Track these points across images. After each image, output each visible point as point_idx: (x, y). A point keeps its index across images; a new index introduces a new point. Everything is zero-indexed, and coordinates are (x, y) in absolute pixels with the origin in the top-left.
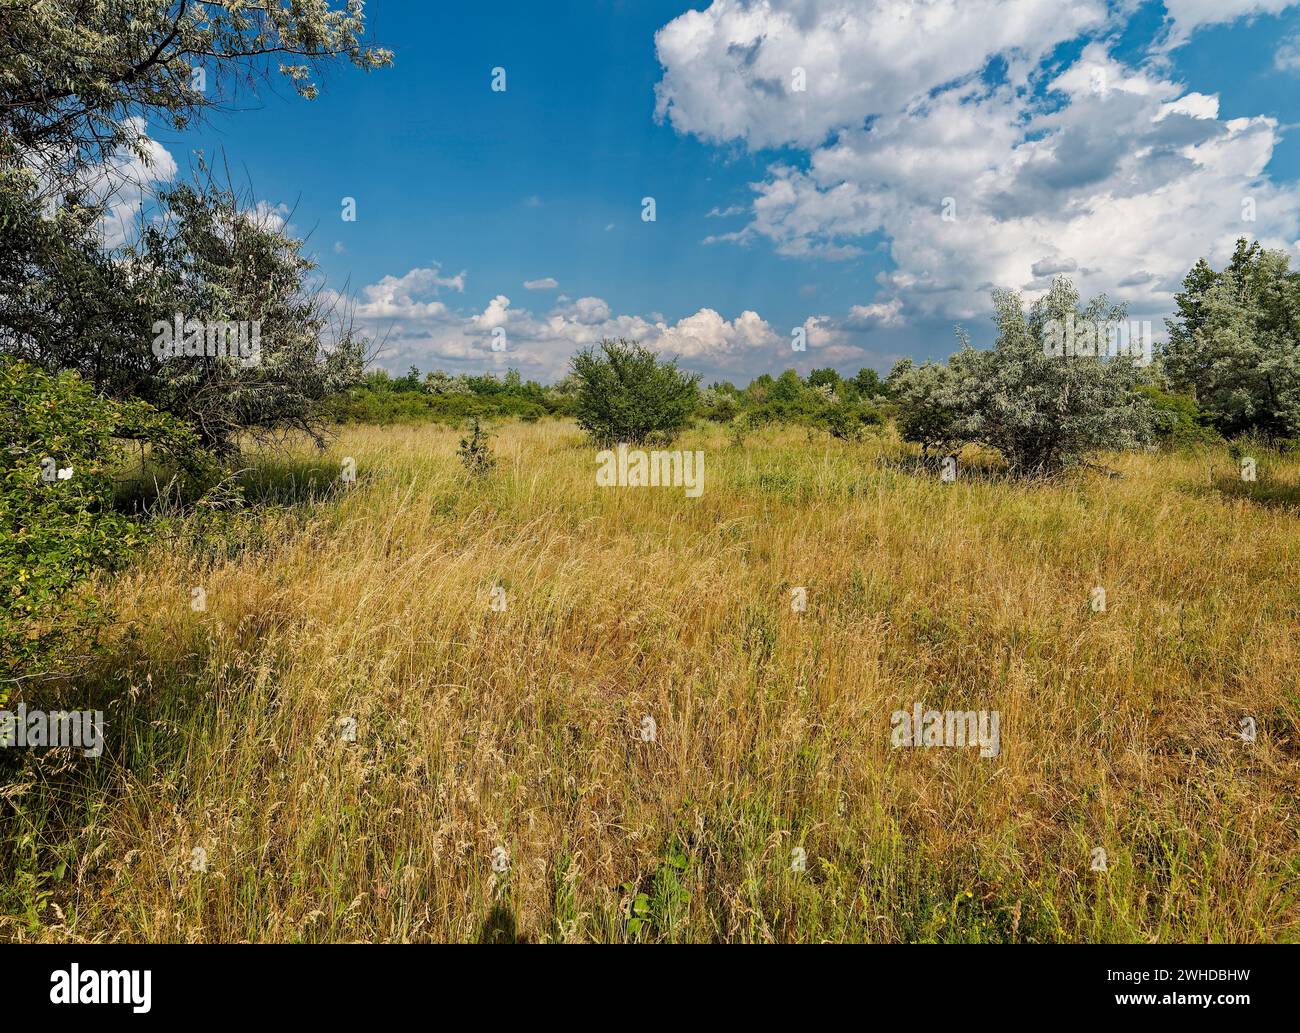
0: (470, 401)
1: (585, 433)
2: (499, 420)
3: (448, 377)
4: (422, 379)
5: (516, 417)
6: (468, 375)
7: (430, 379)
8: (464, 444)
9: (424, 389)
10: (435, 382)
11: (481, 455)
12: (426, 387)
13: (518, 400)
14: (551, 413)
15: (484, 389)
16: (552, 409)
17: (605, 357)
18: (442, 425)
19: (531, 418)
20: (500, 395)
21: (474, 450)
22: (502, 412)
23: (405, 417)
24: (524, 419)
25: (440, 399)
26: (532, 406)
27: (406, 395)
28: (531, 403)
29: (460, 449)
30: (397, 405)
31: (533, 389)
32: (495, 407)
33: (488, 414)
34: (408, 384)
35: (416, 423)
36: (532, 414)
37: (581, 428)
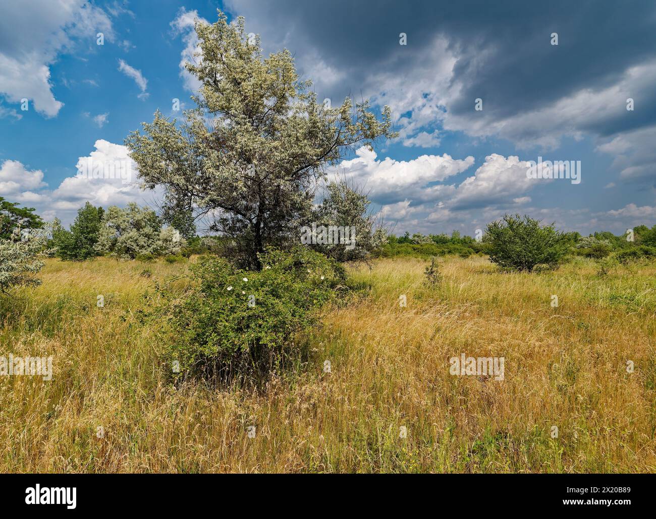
0: (433, 247)
1: (494, 265)
2: (447, 256)
3: (423, 236)
4: (411, 237)
5: (457, 255)
6: (432, 235)
7: (414, 237)
8: (427, 269)
9: (411, 242)
10: (416, 238)
11: (435, 274)
12: (413, 241)
13: (458, 246)
14: (477, 253)
15: (441, 241)
16: (477, 251)
17: (506, 224)
18: (420, 259)
19: (465, 256)
20: (448, 244)
21: (432, 272)
22: (450, 252)
23: (403, 255)
24: (463, 256)
25: (418, 246)
26: (466, 249)
27: (403, 245)
28: (466, 248)
29: (425, 271)
30: (399, 249)
31: (467, 240)
32: (446, 250)
33: (443, 253)
34: (404, 240)
35: (408, 258)
36: (466, 253)
37: (492, 262)
